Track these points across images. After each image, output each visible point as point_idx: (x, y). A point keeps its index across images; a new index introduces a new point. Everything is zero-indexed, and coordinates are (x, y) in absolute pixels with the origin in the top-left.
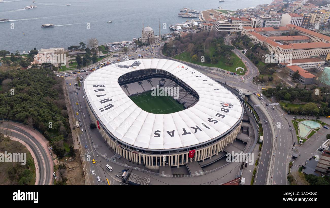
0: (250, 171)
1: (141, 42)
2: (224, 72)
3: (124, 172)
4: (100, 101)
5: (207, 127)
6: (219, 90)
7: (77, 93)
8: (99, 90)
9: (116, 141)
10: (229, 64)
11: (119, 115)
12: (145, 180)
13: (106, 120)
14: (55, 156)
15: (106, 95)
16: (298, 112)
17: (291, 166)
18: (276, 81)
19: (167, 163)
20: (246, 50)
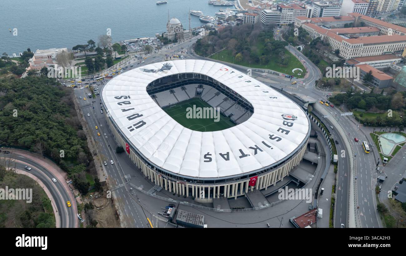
0: (327, 200)
1: (166, 39)
2: (278, 75)
3: (168, 208)
4: (127, 118)
5: (269, 147)
6: (276, 98)
7: (92, 107)
8: (124, 103)
9: (155, 169)
10: (283, 64)
11: (155, 134)
12: (198, 218)
13: (139, 142)
14: (77, 193)
15: (134, 109)
16: (377, 123)
17: (378, 191)
18: (343, 84)
19: (222, 195)
20: (302, 46)
